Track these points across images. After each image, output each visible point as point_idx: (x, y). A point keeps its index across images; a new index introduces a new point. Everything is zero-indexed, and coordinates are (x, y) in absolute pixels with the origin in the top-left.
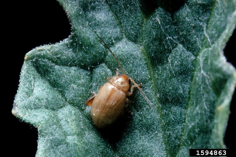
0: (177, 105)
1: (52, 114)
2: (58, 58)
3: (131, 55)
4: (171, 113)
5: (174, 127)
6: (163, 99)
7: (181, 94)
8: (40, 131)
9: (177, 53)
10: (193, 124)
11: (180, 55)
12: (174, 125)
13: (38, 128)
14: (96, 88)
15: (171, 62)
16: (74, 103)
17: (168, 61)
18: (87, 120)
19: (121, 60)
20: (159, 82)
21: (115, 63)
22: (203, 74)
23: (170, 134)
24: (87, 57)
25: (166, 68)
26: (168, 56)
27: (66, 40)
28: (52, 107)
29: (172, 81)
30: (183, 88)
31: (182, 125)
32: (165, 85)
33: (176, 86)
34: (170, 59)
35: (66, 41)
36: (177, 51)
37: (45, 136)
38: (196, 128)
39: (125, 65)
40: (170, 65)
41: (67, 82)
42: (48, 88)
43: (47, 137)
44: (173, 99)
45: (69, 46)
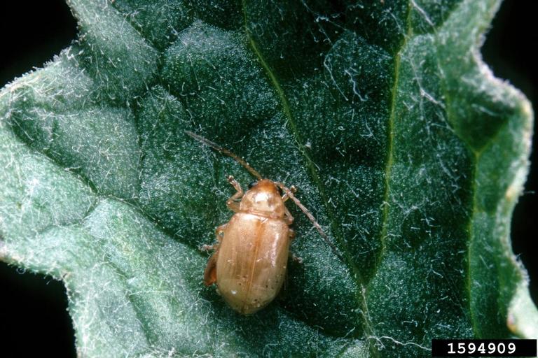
0: (360, 163)
1: (83, 239)
2: (60, 98)
3: (224, 60)
4: (349, 183)
5: (361, 213)
6: (322, 151)
7: (370, 139)
8: (69, 287)
9: (344, 49)
10: (414, 207)
11: (356, 56)
12: (361, 209)
13: (65, 280)
14: (152, 143)
15: (333, 72)
16: (114, 191)
17: (322, 69)
18: (149, 225)
19: (201, 73)
20: (307, 115)
21: (187, 83)
22: (425, 98)
23: (353, 228)
24: (120, 79)
25: (318, 82)
26: (323, 58)
27: (67, 51)
28: (74, 216)
29: (342, 113)
30: (371, 125)
31: (382, 205)
32: (325, 122)
33: (353, 124)
34: (327, 63)
35: (69, 55)
36: (343, 45)
37: (84, 296)
38: (425, 215)
39: (213, 85)
40: (332, 78)
41: (88, 147)
42: (52, 172)
43: (88, 298)
44: (349, 151)
45: (77, 65)
